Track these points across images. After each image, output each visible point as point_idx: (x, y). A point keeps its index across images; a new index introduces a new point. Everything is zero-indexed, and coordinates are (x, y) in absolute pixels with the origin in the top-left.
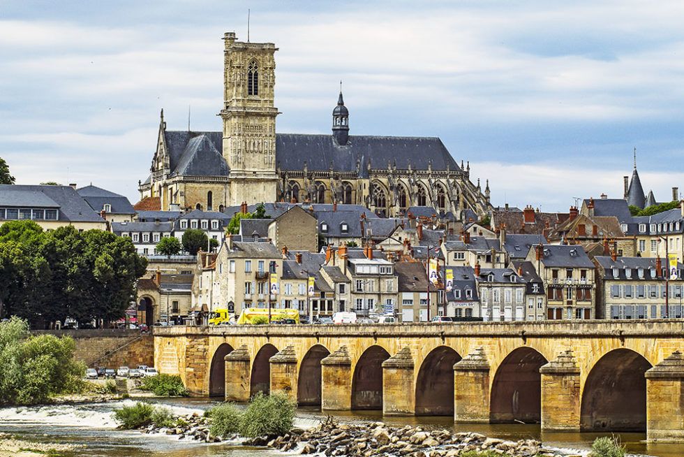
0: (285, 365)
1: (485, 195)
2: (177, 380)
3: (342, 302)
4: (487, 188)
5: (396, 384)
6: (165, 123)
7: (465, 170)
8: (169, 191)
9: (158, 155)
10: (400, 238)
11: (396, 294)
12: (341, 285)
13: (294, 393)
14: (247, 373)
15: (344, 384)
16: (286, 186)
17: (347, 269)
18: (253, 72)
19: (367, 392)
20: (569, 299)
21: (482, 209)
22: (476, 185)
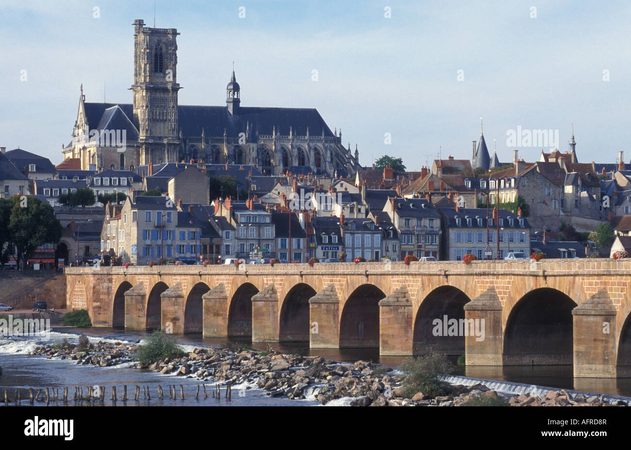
0: (174, 299)
1: (354, 156)
2: (84, 313)
3: (228, 246)
4: (357, 151)
5: (263, 315)
6: (84, 96)
7: (338, 136)
8: (88, 153)
9: (79, 123)
10: (279, 193)
11: (273, 239)
12: (226, 232)
13: (181, 323)
14: (143, 306)
15: (222, 315)
16: (187, 149)
17: (232, 219)
18: (159, 54)
19: (241, 322)
20: (419, 244)
21: (351, 168)
22: (347, 149)
